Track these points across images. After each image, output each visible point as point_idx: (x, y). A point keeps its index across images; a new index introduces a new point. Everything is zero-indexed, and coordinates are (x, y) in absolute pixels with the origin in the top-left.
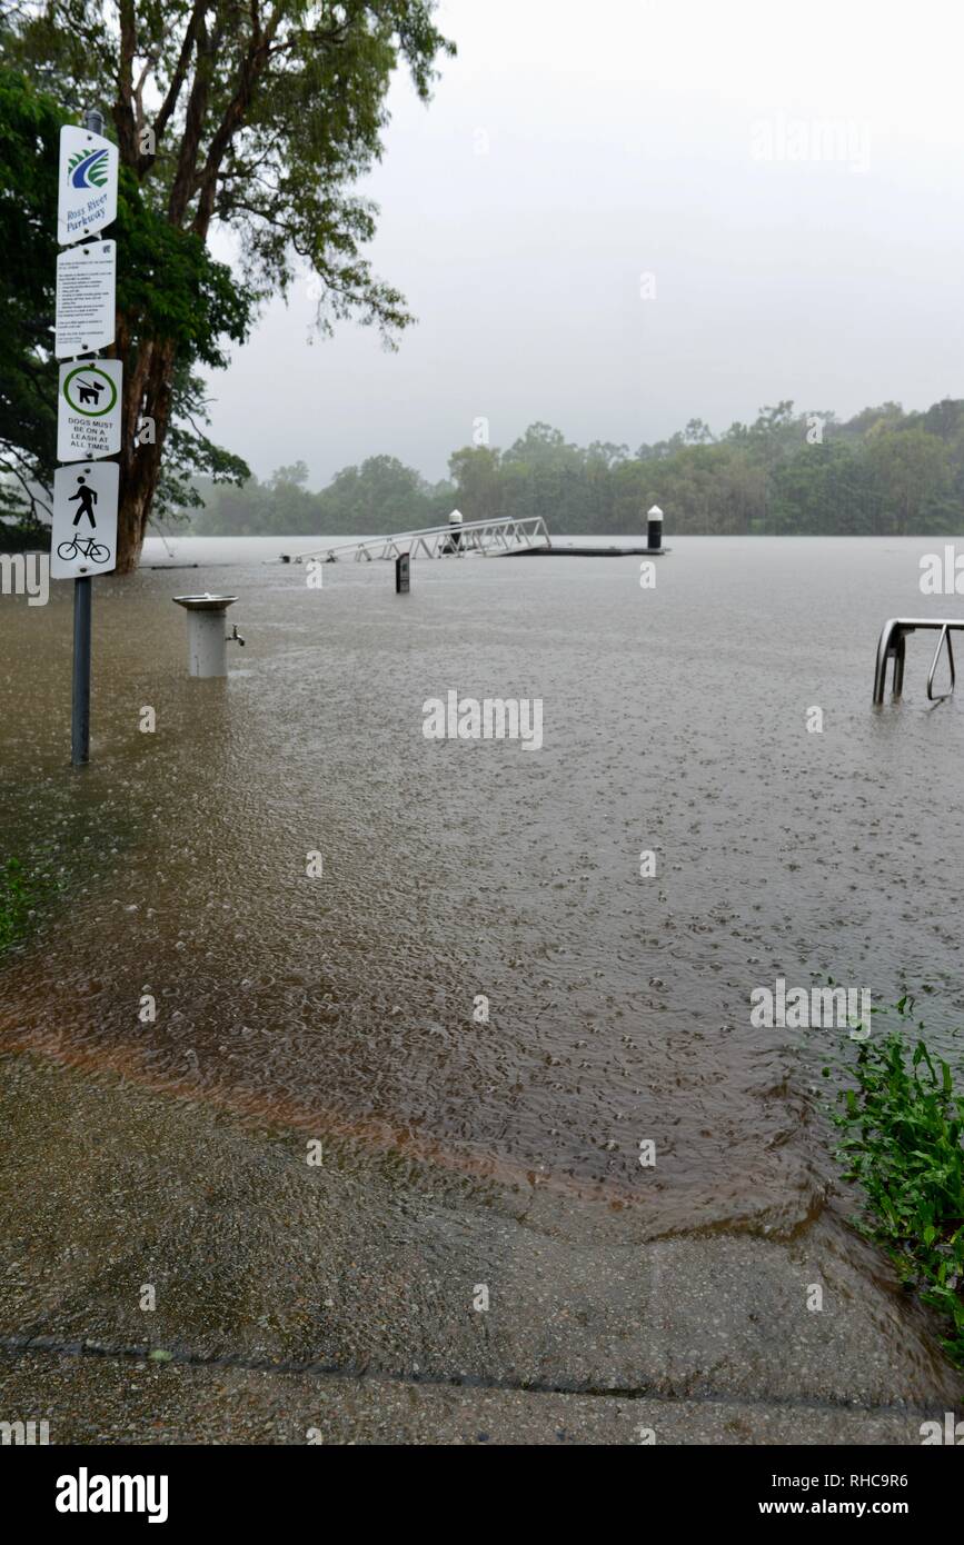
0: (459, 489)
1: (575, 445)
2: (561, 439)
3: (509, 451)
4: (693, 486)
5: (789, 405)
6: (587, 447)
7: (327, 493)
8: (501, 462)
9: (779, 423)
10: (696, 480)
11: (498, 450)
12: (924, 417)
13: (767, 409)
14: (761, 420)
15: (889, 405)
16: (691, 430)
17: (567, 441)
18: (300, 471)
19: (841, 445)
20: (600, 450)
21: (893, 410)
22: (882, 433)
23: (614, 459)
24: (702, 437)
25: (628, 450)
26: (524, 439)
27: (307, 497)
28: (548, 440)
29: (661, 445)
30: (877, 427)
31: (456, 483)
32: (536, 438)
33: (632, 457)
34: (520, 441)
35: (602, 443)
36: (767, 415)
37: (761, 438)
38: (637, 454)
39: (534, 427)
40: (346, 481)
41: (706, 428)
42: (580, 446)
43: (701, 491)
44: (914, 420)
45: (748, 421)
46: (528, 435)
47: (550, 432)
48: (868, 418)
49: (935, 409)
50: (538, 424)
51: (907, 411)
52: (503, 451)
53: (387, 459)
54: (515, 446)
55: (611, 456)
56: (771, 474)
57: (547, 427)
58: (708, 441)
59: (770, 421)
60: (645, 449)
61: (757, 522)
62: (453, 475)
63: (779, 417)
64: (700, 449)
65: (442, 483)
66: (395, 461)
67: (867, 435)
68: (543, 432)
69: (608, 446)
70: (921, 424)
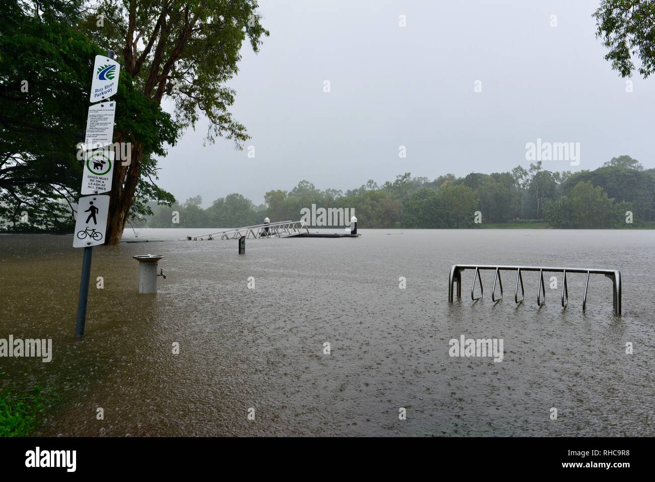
0: (269, 208)
1: (319, 190)
2: (313, 187)
3: (291, 192)
4: (370, 208)
5: (409, 174)
6: (325, 191)
7: (210, 209)
8: (287, 197)
9: (405, 182)
10: (371, 205)
11: (285, 192)
12: (463, 180)
13: (400, 176)
14: (397, 181)
15: (449, 175)
16: (369, 184)
17: (316, 189)
18: (198, 200)
19: (431, 191)
20: (330, 192)
21: (451, 177)
22: (447, 186)
23: (336, 196)
24: (373, 187)
25: (342, 192)
26: (298, 187)
27: (201, 211)
28: (308, 188)
29: (356, 191)
30: (445, 184)
31: (267, 206)
32: (303, 187)
33: (344, 196)
34: (296, 188)
35: (331, 190)
36: (400, 178)
37: (399, 188)
38: (345, 194)
39: (302, 182)
40: (219, 204)
41: (375, 184)
42: (322, 190)
43: (374, 210)
44: (460, 181)
45: (392, 181)
46: (299, 186)
47: (309, 185)
48: (441, 180)
49: (468, 177)
50: (304, 181)
51: (457, 177)
52: (288, 192)
53: (237, 195)
54: (294, 190)
55: (335, 195)
56: (403, 202)
57: (308, 183)
58: (376, 189)
59: (401, 181)
60: (349, 192)
61: (398, 223)
62: (266, 202)
63: (405, 179)
64: (372, 192)
65: (261, 206)
66: (241, 196)
67: (442, 187)
68: (306, 184)
69: (334, 190)
70: (463, 183)
